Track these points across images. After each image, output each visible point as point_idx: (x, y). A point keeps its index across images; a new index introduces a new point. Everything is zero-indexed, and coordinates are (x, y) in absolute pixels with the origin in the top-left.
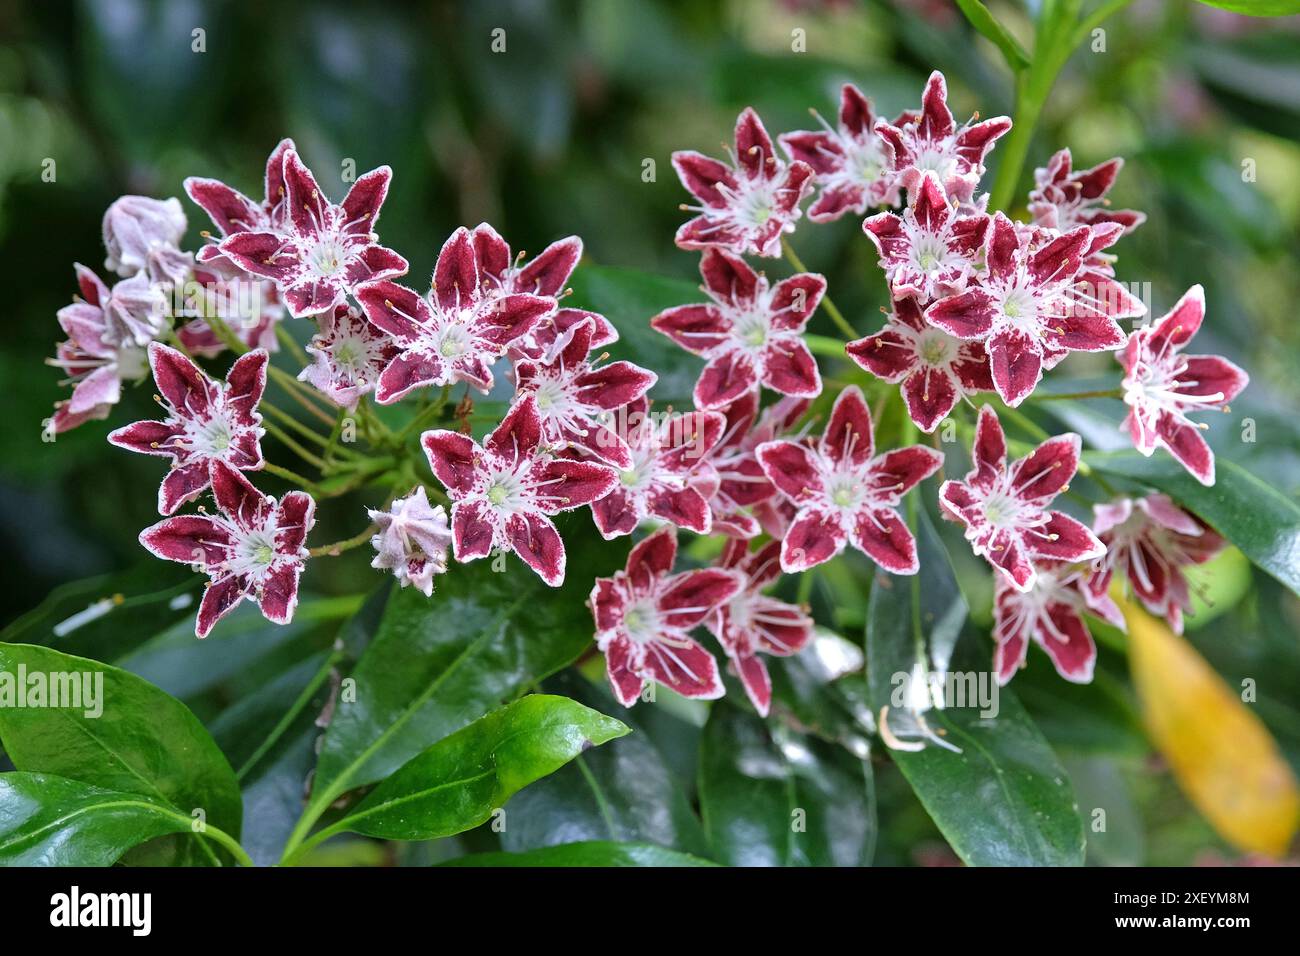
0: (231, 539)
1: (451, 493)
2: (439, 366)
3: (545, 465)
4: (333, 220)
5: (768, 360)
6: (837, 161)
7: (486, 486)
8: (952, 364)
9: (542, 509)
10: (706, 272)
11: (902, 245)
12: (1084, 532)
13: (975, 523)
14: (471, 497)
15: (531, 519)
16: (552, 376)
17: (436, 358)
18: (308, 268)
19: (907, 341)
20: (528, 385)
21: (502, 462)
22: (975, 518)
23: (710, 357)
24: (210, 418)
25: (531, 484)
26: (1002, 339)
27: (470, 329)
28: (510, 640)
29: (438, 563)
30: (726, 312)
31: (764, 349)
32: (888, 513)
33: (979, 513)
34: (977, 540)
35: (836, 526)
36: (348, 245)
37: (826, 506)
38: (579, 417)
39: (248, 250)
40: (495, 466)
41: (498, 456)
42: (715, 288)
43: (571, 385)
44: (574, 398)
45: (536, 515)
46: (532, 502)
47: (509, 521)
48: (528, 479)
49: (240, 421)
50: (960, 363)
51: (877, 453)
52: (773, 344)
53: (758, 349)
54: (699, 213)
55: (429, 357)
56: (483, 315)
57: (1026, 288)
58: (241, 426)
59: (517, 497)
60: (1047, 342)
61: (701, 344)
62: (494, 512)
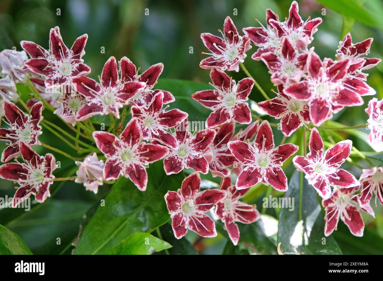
0: (29, 172)
1: (106, 155)
2: (102, 108)
3: (143, 146)
4: (69, 55)
5: (234, 111)
6: (266, 38)
7: (120, 153)
8: (301, 112)
9: (142, 163)
10: (212, 77)
11: (279, 65)
12: (351, 177)
13: (309, 173)
14: (114, 158)
15: (137, 166)
16: (150, 114)
17: (101, 105)
18: (58, 72)
19: (284, 103)
20: (141, 117)
21: (126, 144)
22: (310, 171)
23: (213, 109)
24: (25, 128)
25: (138, 153)
26: (315, 101)
27: (115, 95)
28: (144, 215)
29: (99, 181)
30: (221, 93)
31: (234, 106)
32: (279, 169)
33: (312, 169)
34: (310, 179)
35: (259, 173)
36: (73, 64)
37: (255, 166)
38: (160, 130)
39: (36, 65)
40: (124, 146)
41: (125, 142)
42: (216, 84)
43: (158, 118)
44: (158, 123)
45: (139, 165)
46: (138, 159)
47: (128, 166)
48: (137, 151)
49: (34, 129)
50: (304, 112)
51: (276, 147)
52: (237, 105)
53: (232, 107)
54: (210, 56)
55: (99, 104)
56: (121, 90)
57: (325, 82)
58: (34, 131)
59: (132, 158)
60: (333, 102)
61: (211, 104)
62: (123, 163)
